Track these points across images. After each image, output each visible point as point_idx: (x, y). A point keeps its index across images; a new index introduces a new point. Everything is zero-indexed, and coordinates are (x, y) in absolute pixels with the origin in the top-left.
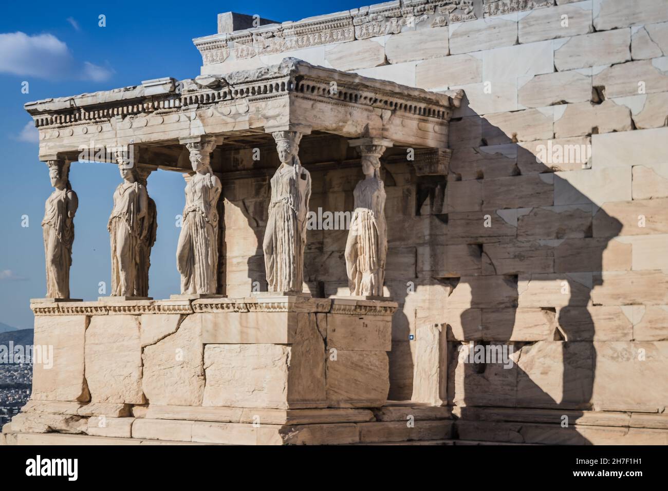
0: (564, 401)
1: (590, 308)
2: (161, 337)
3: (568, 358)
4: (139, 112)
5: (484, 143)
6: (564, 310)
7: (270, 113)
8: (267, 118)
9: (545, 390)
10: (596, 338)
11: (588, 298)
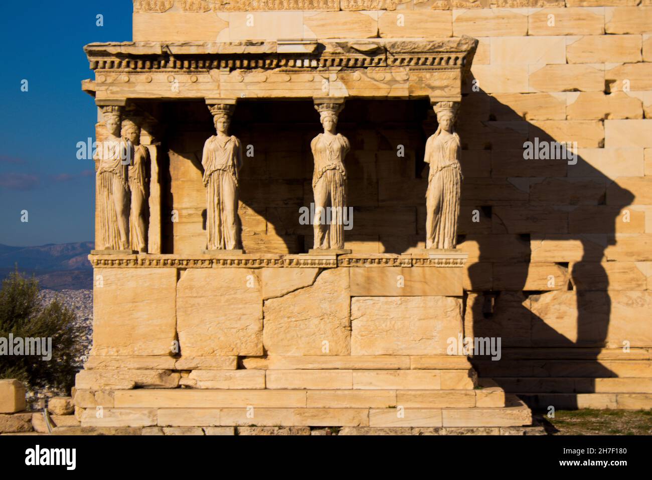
0: (579, 339)
1: (604, 264)
2: (292, 289)
3: (582, 305)
4: (256, 67)
5: (493, 118)
6: (577, 266)
7: (437, 83)
8: (433, 88)
9: (560, 331)
10: (610, 288)
11: (602, 255)
